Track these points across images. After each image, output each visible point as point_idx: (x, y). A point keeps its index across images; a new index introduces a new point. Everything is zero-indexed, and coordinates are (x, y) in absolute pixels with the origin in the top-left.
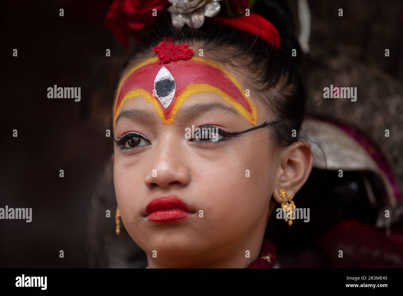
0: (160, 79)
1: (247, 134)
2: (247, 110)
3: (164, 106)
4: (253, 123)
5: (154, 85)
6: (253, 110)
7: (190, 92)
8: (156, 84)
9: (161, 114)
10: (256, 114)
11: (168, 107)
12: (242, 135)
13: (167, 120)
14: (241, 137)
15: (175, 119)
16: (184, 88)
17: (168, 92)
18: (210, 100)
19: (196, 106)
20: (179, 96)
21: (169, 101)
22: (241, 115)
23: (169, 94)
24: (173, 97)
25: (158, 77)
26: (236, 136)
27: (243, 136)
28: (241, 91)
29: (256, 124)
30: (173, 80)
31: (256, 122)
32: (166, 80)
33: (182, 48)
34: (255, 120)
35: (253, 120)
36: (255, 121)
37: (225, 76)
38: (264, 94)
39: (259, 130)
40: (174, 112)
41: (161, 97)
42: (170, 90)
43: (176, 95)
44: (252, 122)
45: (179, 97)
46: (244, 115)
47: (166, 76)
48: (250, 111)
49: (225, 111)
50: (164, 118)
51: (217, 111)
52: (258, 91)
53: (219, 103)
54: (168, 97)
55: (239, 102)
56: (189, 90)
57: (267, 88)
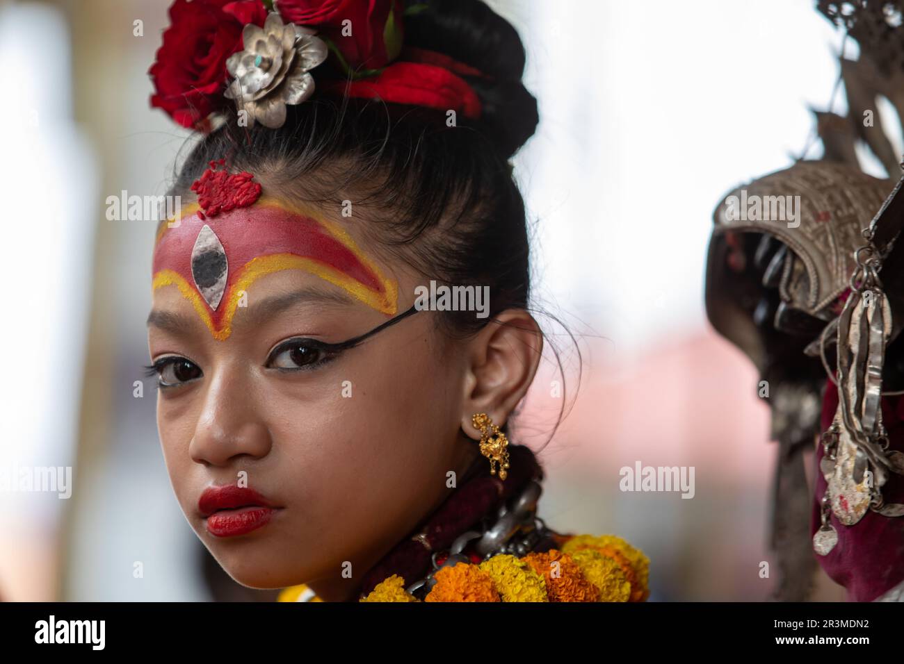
0: (201, 251)
1: (376, 336)
2: (373, 289)
3: (211, 306)
4: (387, 312)
5: (191, 263)
6: (385, 286)
7: (253, 275)
8: (193, 262)
9: (206, 319)
10: (393, 292)
11: (216, 306)
12: (366, 340)
13: (219, 330)
14: (364, 346)
15: (231, 329)
16: (242, 266)
17: (216, 278)
18: (293, 285)
19: (265, 302)
20: (235, 283)
21: (217, 295)
22: (361, 302)
23: (217, 281)
24: (224, 287)
25: (197, 248)
26: (352, 347)
27: (367, 343)
28: (357, 254)
29: (394, 311)
30: (223, 251)
31: (395, 309)
32: (211, 252)
33: (240, 183)
34: (394, 304)
35: (387, 305)
36: (393, 307)
37: (322, 232)
38: (410, 246)
39: (404, 321)
40: (229, 316)
41: (204, 289)
42: (219, 274)
43: (230, 283)
44: (385, 310)
45: (234, 286)
46: (366, 302)
47: (210, 244)
48: (378, 289)
49: (323, 303)
50: (213, 329)
51: (305, 305)
52: (397, 244)
53: (311, 289)
54: (215, 288)
55: (355, 278)
56: (251, 271)
57: (417, 232)
